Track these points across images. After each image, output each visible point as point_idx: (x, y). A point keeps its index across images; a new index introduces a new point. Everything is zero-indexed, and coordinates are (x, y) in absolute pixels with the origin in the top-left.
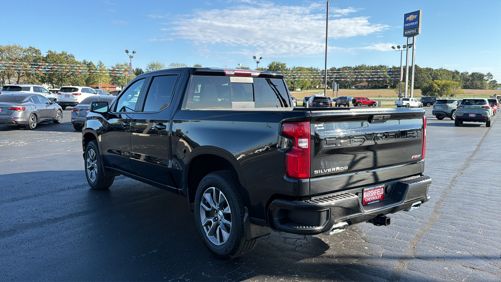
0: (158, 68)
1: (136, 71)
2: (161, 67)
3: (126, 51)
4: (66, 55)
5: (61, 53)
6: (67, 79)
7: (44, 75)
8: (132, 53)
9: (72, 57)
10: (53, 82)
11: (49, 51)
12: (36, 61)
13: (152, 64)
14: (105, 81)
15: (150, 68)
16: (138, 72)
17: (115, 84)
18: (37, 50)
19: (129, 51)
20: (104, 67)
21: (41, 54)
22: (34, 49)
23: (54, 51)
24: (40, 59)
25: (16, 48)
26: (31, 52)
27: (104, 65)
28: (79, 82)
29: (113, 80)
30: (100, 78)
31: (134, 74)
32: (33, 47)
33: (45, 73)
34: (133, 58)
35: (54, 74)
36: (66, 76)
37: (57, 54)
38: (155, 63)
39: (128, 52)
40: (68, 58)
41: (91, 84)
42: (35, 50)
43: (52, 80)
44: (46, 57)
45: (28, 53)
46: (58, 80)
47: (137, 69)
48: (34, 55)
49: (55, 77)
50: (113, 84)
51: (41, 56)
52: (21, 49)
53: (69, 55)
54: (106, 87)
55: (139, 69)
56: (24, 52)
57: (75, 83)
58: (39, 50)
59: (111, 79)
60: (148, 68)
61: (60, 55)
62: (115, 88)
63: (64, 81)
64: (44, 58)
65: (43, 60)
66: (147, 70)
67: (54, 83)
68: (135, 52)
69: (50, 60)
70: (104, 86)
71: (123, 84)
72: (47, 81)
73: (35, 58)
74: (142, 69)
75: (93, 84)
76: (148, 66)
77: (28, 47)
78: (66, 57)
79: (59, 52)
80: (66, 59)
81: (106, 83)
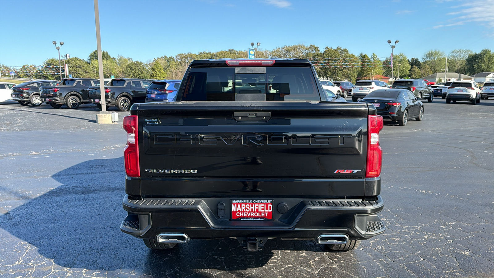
0: (436, 56)
1: (411, 60)
2: (440, 55)
3: (388, 41)
4: (340, 50)
5: (336, 49)
6: (339, 72)
7: (320, 70)
8: (395, 43)
9: (346, 52)
10: (328, 75)
11: (326, 47)
12: (315, 57)
13: (429, 53)
14: (377, 72)
15: (427, 57)
16: (413, 62)
17: (388, 75)
18: (316, 47)
19: (391, 41)
20: (377, 59)
21: (319, 51)
22: (314, 46)
23: (330, 47)
24: (318, 56)
25: (300, 47)
26: (311, 50)
27: (377, 57)
28: (350, 75)
29: (386, 72)
30: (373, 70)
31: (409, 64)
32: (313, 45)
33: (322, 68)
34: (394, 48)
35: (329, 68)
36: (339, 70)
37: (332, 50)
38: (433, 51)
39: (390, 43)
40: (342, 53)
41: (364, 76)
42: (315, 48)
43: (327, 74)
44: (323, 53)
45: (309, 51)
46: (332, 74)
47: (413, 59)
48: (314, 52)
49: (329, 71)
50: (386, 76)
51: (319, 52)
52: (304, 48)
53: (343, 50)
54: (378, 78)
55: (415, 59)
56: (305, 50)
57: (347, 76)
58: (318, 47)
59: (384, 71)
60: (425, 57)
61: (335, 51)
62: (387, 80)
63: (337, 74)
64: (322, 54)
65: (321, 56)
66: (424, 59)
67: (328, 77)
68: (398, 42)
69: (326, 56)
70: (376, 78)
71: (396, 75)
72: (323, 75)
73: (314, 55)
74: (418, 59)
75: (366, 76)
76: (425, 55)
77: (309, 46)
78: (340, 52)
79: (334, 48)
80: (340, 53)
81: (378, 74)
